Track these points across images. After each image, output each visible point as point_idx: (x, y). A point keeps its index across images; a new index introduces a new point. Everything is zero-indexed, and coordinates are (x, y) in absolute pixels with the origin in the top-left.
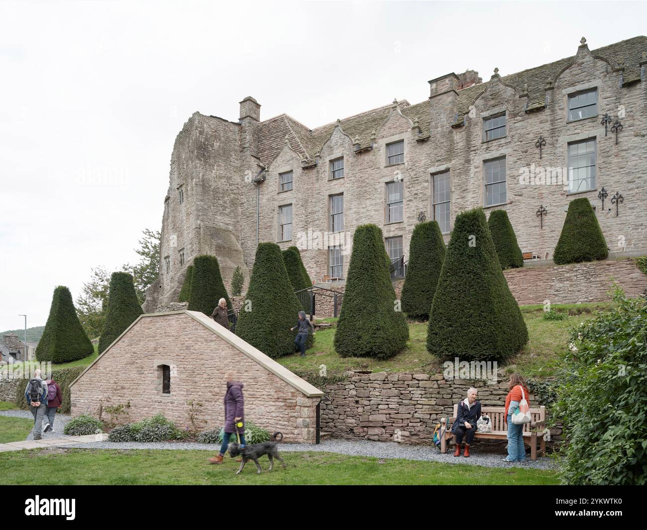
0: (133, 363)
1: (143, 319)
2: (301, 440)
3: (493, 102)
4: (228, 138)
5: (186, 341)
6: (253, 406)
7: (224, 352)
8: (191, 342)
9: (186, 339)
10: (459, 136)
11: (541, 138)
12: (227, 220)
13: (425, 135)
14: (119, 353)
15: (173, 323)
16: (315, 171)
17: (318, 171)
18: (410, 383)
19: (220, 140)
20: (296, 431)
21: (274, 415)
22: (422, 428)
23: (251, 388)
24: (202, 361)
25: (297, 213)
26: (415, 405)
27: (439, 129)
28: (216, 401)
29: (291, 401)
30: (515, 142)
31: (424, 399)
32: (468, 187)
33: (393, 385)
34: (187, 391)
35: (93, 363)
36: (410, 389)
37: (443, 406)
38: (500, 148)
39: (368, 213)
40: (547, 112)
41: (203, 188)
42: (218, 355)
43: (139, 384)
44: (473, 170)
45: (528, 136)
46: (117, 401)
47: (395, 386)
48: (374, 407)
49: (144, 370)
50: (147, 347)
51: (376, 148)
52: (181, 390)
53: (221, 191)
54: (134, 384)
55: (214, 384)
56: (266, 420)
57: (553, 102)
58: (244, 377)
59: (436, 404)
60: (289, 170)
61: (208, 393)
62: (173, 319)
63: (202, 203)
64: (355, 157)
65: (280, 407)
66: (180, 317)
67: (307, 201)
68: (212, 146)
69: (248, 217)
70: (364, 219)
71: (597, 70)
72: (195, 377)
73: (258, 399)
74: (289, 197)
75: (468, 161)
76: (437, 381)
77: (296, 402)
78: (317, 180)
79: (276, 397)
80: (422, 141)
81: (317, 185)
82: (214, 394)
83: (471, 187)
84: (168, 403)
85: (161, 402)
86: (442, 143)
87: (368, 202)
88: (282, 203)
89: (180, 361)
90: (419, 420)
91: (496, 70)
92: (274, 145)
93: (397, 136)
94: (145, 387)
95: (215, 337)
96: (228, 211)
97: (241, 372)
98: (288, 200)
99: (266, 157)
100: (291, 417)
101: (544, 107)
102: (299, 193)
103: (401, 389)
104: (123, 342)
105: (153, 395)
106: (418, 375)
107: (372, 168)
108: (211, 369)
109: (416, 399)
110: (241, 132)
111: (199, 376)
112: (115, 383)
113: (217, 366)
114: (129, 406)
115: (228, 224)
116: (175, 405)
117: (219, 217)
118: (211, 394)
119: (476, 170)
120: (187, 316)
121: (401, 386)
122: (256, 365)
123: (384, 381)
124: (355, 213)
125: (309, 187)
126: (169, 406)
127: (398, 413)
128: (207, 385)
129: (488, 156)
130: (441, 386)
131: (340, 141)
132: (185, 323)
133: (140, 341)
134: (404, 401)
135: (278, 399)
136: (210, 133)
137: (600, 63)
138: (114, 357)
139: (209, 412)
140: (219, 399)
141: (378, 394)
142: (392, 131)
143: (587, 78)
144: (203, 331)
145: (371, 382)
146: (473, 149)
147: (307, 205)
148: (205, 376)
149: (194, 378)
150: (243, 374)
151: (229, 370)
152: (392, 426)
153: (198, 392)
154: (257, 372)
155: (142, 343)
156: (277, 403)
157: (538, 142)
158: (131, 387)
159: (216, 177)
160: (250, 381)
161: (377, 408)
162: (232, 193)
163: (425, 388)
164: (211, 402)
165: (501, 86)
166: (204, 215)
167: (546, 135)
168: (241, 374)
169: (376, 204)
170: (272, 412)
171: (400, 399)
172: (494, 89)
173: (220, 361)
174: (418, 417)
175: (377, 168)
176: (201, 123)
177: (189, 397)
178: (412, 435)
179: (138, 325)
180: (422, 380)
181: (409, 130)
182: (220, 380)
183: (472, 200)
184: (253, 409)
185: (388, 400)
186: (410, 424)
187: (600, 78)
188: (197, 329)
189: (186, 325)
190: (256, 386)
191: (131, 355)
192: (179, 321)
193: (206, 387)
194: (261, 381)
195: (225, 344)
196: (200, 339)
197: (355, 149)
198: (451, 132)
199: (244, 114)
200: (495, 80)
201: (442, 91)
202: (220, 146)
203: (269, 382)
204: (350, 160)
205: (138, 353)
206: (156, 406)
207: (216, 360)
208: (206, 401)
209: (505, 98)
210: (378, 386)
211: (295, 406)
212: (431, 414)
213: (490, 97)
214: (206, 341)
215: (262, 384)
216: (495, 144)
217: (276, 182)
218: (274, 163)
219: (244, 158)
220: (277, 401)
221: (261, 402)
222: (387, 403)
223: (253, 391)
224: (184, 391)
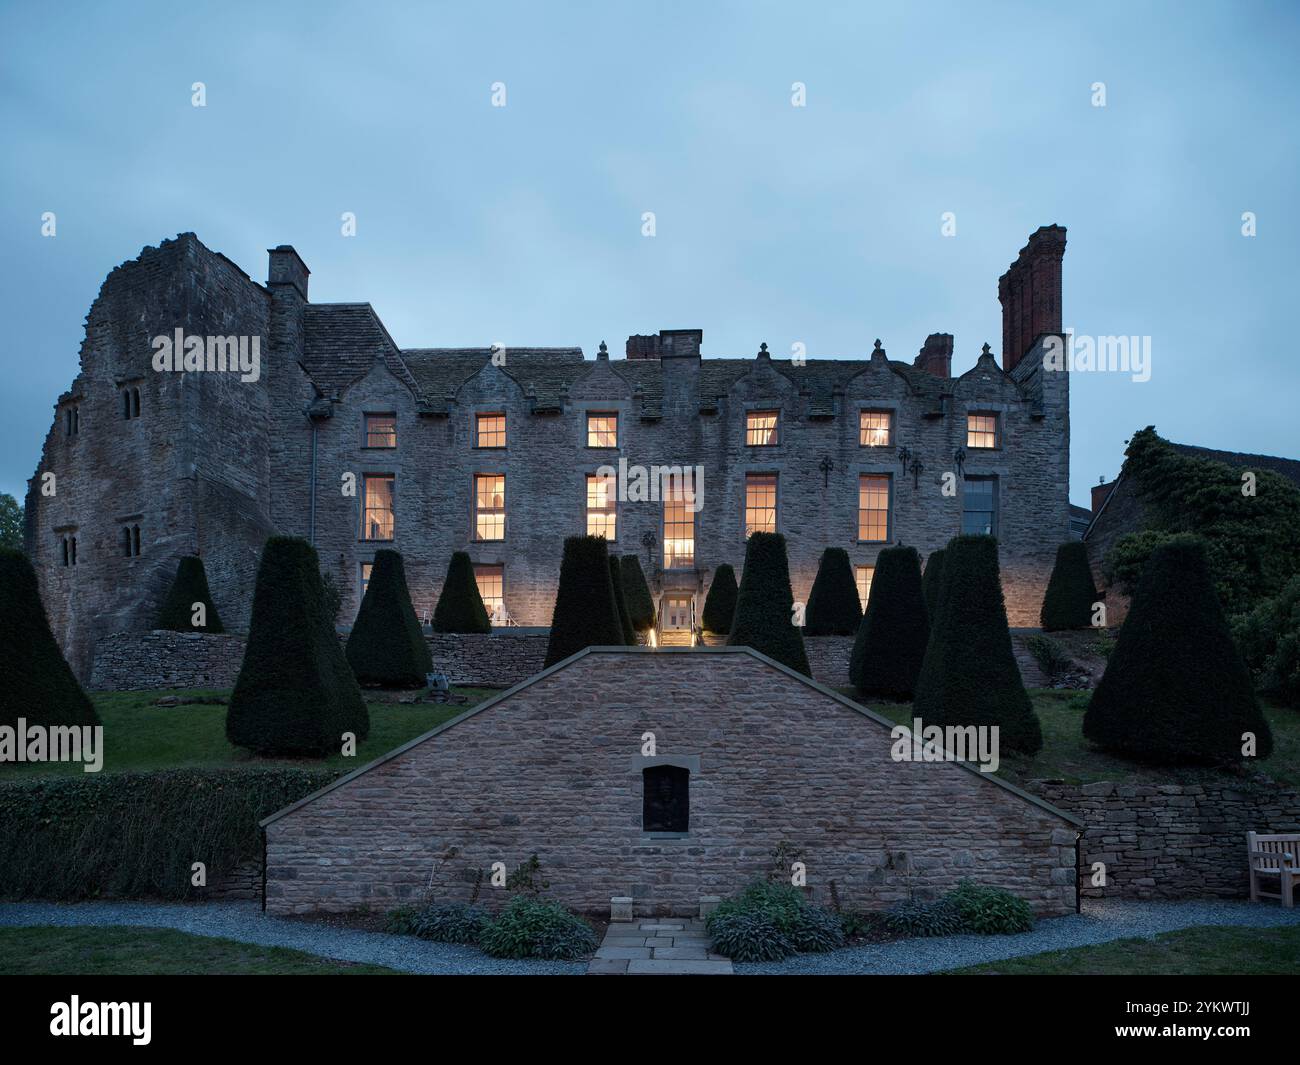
0: (551, 761)
1: (595, 658)
2: (1063, 909)
3: (761, 391)
4: (248, 311)
5: (746, 714)
6: (943, 851)
7: (862, 741)
8: (762, 718)
9: (748, 710)
10: (708, 428)
11: (826, 459)
12: (245, 476)
13: (653, 413)
14: (495, 736)
15: (704, 671)
16: (445, 424)
17: (451, 428)
18: (1155, 799)
19: (234, 310)
20: (1049, 893)
21: (997, 864)
22: (1179, 871)
23: (936, 814)
24: (797, 759)
25: (406, 494)
26: (1164, 835)
27: (677, 409)
28: (836, 844)
29: (1041, 837)
30: (793, 457)
31: (1179, 825)
32: (722, 507)
33: (1127, 802)
34: (748, 823)
35: (381, 759)
36: (1156, 809)
37: (1210, 834)
38: (772, 460)
39: (552, 518)
40: (836, 425)
41: (202, 399)
42: (847, 746)
43: (574, 813)
44: (730, 484)
45: (810, 452)
46: (486, 855)
47: (1130, 804)
48: (1096, 841)
49: (594, 777)
50: (607, 723)
51: (569, 413)
52: (728, 823)
53: (236, 415)
54: (555, 810)
55: (833, 809)
56: (976, 876)
57: (843, 413)
58: (919, 792)
59: (1201, 833)
60: (388, 410)
61: (814, 828)
62: (700, 663)
63: (200, 430)
64: (528, 418)
65: (1014, 849)
66: (725, 660)
67: (427, 475)
68: (220, 317)
69: (289, 480)
70: (544, 527)
71: (896, 388)
72: (774, 794)
73: (956, 836)
74: (387, 460)
75: (724, 468)
76: (1195, 795)
77: (1051, 839)
78: (450, 441)
79: (1000, 830)
80: (649, 421)
81: (449, 451)
82: (831, 828)
83: (727, 507)
84: (682, 852)
85: (657, 851)
86: (683, 432)
87: (553, 500)
88: (370, 469)
89: (727, 758)
90: (1174, 859)
91: (764, 346)
92: (344, 355)
93: (607, 402)
94: (597, 819)
95: (838, 709)
96: (247, 458)
97: (910, 782)
98: (386, 466)
99: (324, 373)
100: (1040, 867)
101: (833, 417)
102: (411, 457)
103: (1139, 809)
104: (515, 708)
105: (626, 836)
106: (1168, 787)
107: (562, 445)
108: (823, 775)
109: (1165, 825)
110: (273, 311)
111: (786, 791)
112: (478, 810)
113: (843, 771)
114: (537, 866)
115: (246, 486)
116: (704, 857)
117: (231, 468)
118: (822, 829)
119: (735, 484)
120: (750, 659)
121: (1141, 804)
122: (951, 769)
123: (1111, 796)
124: (528, 513)
125: (432, 451)
126: (684, 859)
127: (1138, 849)
128: (813, 810)
129: (754, 467)
130: (1202, 803)
131: (498, 385)
132: (744, 675)
133: (578, 707)
134: (1146, 829)
135: (1007, 833)
136: (216, 289)
137: (898, 380)
138: (475, 745)
139: (816, 867)
140: (846, 838)
141: (1102, 819)
142: (598, 392)
143: (884, 394)
144: (799, 695)
145: (1085, 798)
146: (731, 452)
147: (429, 483)
148: (806, 791)
149: (772, 796)
150: (917, 787)
151: (877, 778)
152: (1128, 870)
153: (784, 825)
154: (954, 782)
155: (587, 714)
156: (1004, 842)
157: (823, 463)
158: (545, 820)
159: (228, 383)
160: (935, 799)
161: (1101, 842)
162: (255, 426)
163: (1179, 807)
164: (823, 845)
165: (772, 372)
166: (203, 455)
167: (833, 455)
168: (909, 788)
169: (568, 506)
170: (993, 859)
171: (1138, 825)
172: (761, 372)
173: (851, 760)
174: (1174, 853)
175: (570, 447)
176: (200, 260)
177: (753, 837)
178: (1160, 883)
179: (573, 670)
180: (1174, 795)
181: (627, 398)
182: (851, 799)
183: (729, 527)
184: (944, 855)
185: (1119, 828)
186: (1159, 866)
187: (898, 399)
188: (784, 690)
189: (746, 679)
190: (950, 811)
191: (546, 742)
192: (723, 668)
193: (807, 813)
194: (963, 800)
195: (865, 725)
196: (788, 712)
197: (528, 404)
198: (695, 418)
199: (281, 276)
200: (764, 359)
201: (684, 352)
202: (233, 322)
203: (984, 801)
204: (518, 421)
205: (577, 736)
206: (641, 863)
207: (840, 758)
208: (808, 844)
209: (779, 390)
210: (1100, 806)
211: (1048, 846)
212: (1192, 848)
213: (756, 382)
214: (809, 715)
215: (965, 805)
216: (765, 452)
217: (357, 427)
218: (353, 389)
219: (279, 362)
220: (1003, 838)
221: (961, 841)
222: (1118, 833)
223: (944, 820)
224: (739, 825)
